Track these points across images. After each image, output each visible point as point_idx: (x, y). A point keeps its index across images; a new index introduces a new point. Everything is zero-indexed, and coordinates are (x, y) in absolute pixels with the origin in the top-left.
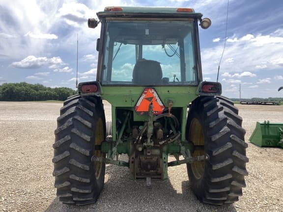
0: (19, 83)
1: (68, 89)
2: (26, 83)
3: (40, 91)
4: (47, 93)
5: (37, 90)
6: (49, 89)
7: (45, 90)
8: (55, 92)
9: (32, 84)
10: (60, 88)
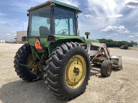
0: (102, 39)
1: (126, 42)
2: (105, 39)
3: (111, 43)
4: (114, 43)
5: (109, 42)
6: (116, 41)
7: (113, 42)
8: (118, 43)
9: (107, 39)
10: (121, 41)
